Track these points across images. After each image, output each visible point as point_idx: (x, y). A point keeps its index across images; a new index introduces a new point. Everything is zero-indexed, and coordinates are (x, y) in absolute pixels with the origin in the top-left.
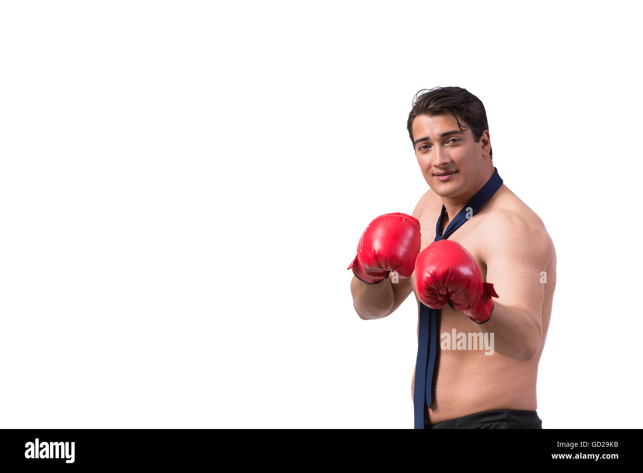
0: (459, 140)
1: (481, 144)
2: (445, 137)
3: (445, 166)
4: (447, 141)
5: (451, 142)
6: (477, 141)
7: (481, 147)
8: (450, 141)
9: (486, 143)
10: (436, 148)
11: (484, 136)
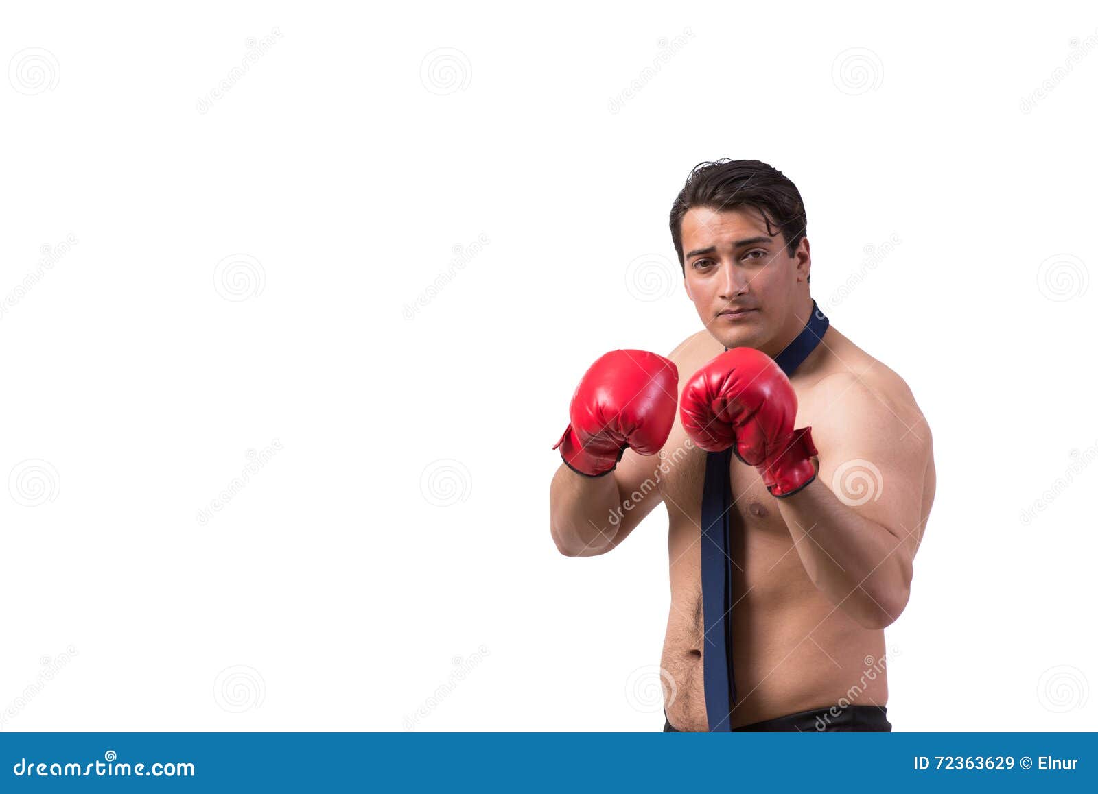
0: (765, 254)
1: (797, 260)
2: (742, 248)
3: (739, 297)
4: (744, 255)
5: (750, 256)
6: (792, 256)
7: (797, 266)
8: (749, 254)
9: (805, 259)
10: (725, 267)
11: (802, 249)
